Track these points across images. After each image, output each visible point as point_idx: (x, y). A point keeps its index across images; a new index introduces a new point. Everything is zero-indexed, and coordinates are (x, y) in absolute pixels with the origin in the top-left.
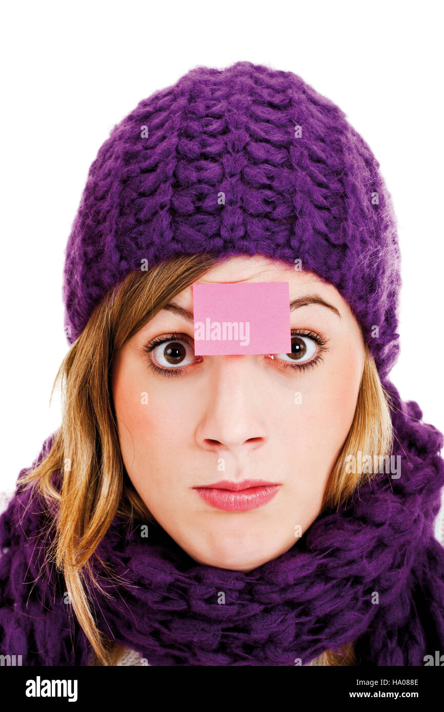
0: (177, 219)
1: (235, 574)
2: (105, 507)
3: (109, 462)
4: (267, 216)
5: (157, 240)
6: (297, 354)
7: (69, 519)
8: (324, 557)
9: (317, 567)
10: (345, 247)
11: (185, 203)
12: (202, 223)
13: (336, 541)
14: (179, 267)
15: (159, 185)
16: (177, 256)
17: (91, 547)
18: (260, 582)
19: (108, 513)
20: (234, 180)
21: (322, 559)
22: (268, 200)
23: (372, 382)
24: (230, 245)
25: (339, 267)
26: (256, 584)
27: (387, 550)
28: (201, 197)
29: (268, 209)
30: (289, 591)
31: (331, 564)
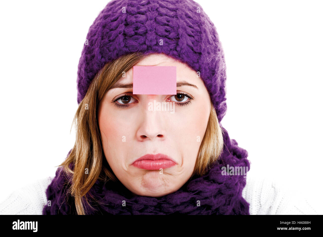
0: (126, 38)
1: (153, 199)
2: (94, 173)
3: (96, 153)
4: (166, 37)
5: (117, 47)
6: (180, 98)
7: (77, 177)
8: (194, 194)
9: (191, 198)
10: (200, 54)
11: (130, 31)
12: (137, 39)
13: (200, 188)
14: (127, 59)
15: (119, 25)
16: (127, 54)
17: (87, 189)
18: (164, 203)
19: (95, 175)
20: (152, 22)
21: (193, 195)
22: (167, 30)
23: (214, 119)
24: (150, 48)
25: (198, 62)
26: (163, 203)
27: (223, 196)
28: (137, 28)
29: (167, 34)
30: (177, 207)
31: (197, 198)
